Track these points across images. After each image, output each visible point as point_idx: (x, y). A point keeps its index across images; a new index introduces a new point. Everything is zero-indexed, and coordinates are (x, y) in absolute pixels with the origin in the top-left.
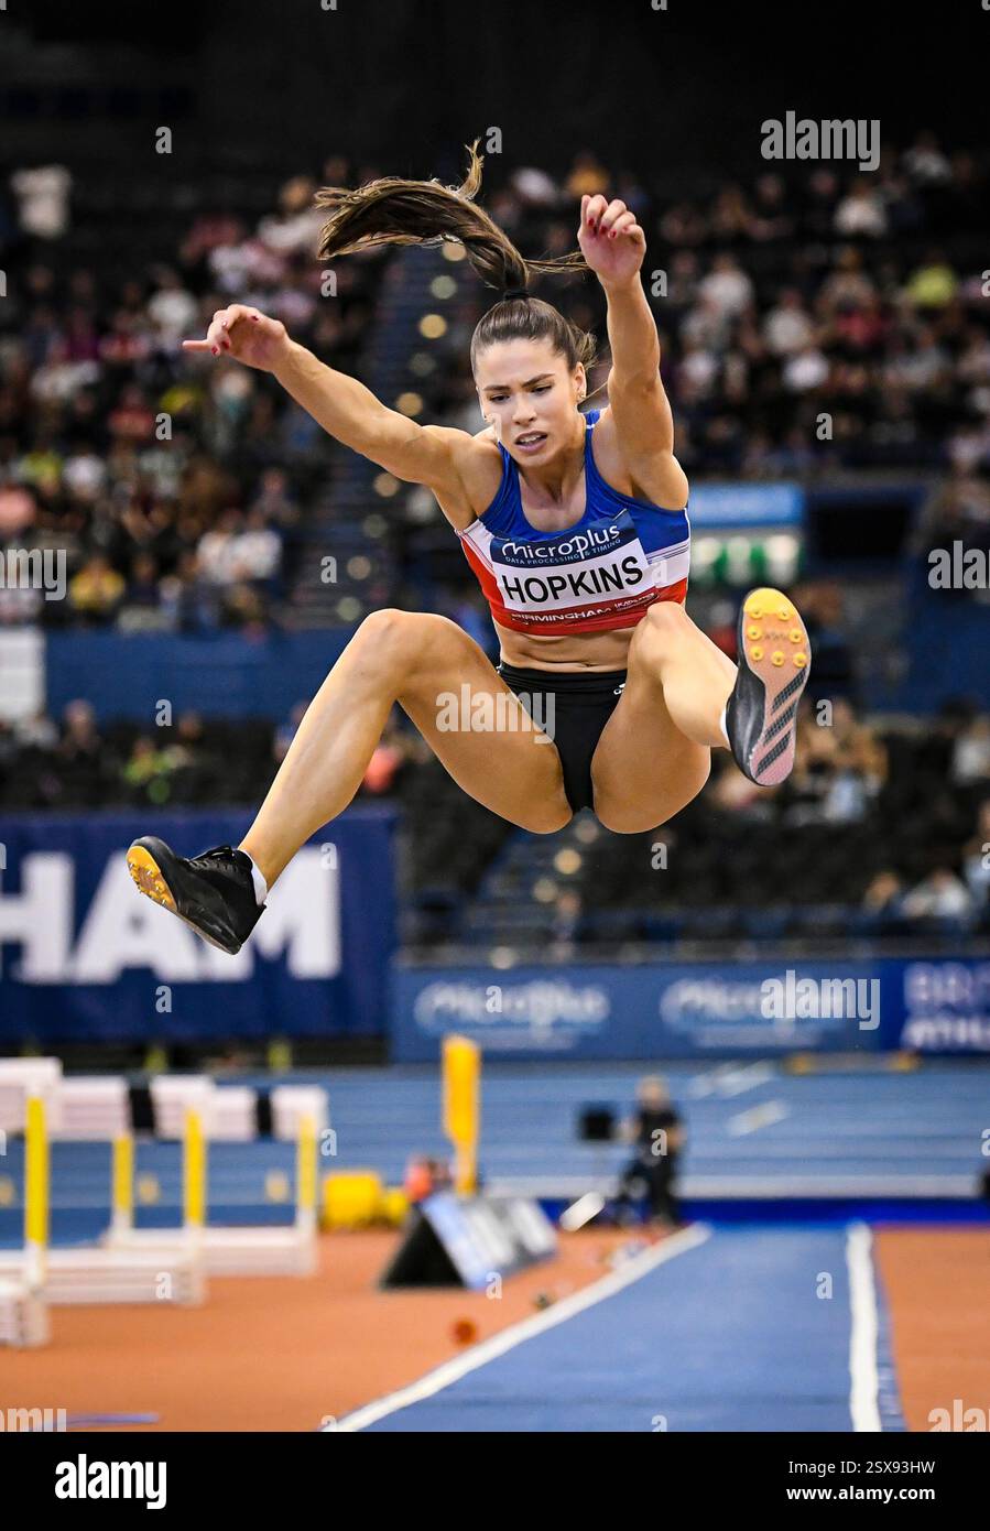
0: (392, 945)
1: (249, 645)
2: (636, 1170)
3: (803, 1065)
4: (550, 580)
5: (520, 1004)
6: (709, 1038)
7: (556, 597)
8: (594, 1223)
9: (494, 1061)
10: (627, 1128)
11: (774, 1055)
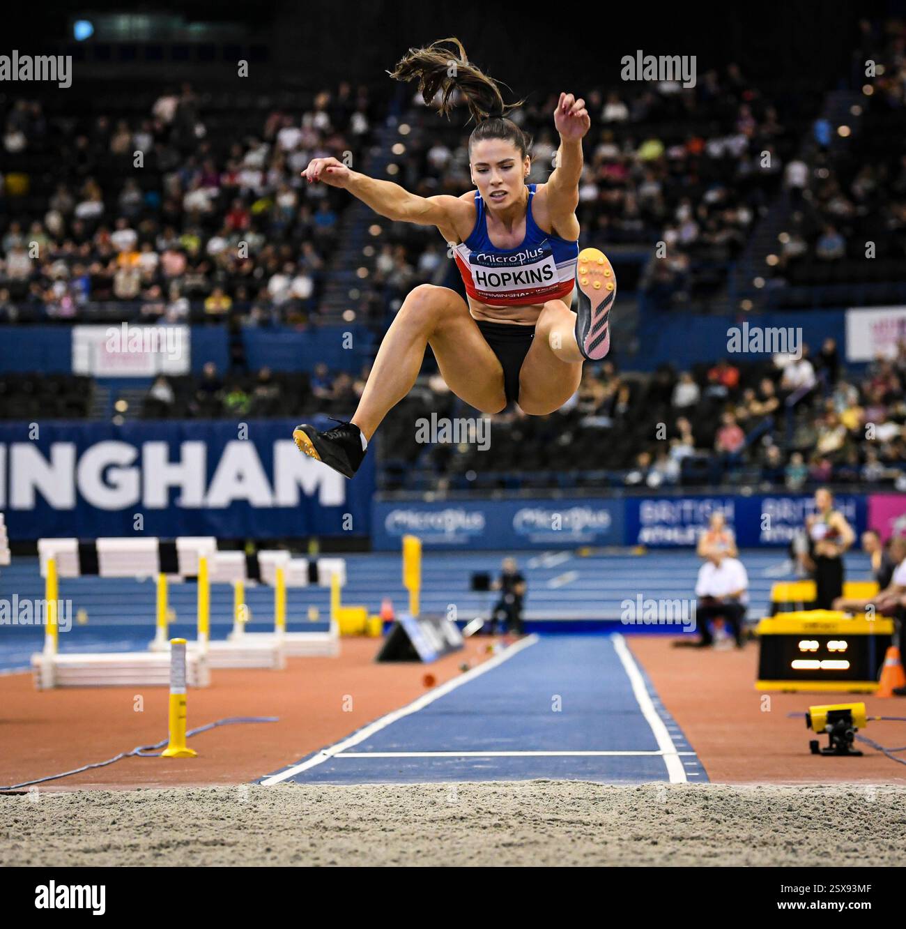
0: (374, 489)
1: (296, 334)
2: (500, 606)
3: (586, 552)
4: (503, 275)
5: (440, 521)
6: (537, 538)
7: (505, 284)
8: (478, 633)
9: (428, 550)
10: (496, 584)
11: (572, 547)
